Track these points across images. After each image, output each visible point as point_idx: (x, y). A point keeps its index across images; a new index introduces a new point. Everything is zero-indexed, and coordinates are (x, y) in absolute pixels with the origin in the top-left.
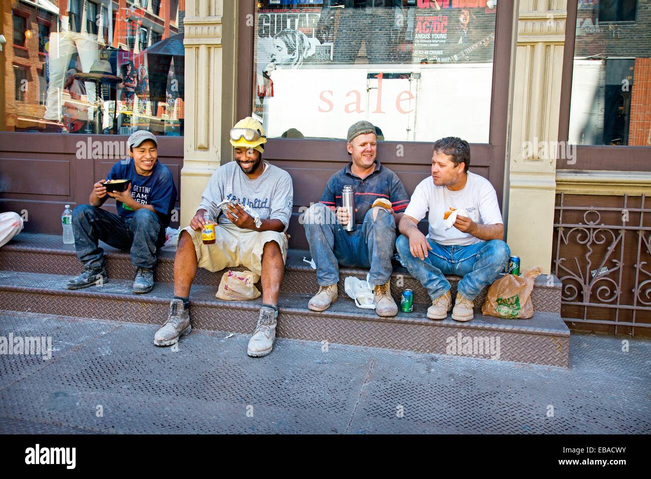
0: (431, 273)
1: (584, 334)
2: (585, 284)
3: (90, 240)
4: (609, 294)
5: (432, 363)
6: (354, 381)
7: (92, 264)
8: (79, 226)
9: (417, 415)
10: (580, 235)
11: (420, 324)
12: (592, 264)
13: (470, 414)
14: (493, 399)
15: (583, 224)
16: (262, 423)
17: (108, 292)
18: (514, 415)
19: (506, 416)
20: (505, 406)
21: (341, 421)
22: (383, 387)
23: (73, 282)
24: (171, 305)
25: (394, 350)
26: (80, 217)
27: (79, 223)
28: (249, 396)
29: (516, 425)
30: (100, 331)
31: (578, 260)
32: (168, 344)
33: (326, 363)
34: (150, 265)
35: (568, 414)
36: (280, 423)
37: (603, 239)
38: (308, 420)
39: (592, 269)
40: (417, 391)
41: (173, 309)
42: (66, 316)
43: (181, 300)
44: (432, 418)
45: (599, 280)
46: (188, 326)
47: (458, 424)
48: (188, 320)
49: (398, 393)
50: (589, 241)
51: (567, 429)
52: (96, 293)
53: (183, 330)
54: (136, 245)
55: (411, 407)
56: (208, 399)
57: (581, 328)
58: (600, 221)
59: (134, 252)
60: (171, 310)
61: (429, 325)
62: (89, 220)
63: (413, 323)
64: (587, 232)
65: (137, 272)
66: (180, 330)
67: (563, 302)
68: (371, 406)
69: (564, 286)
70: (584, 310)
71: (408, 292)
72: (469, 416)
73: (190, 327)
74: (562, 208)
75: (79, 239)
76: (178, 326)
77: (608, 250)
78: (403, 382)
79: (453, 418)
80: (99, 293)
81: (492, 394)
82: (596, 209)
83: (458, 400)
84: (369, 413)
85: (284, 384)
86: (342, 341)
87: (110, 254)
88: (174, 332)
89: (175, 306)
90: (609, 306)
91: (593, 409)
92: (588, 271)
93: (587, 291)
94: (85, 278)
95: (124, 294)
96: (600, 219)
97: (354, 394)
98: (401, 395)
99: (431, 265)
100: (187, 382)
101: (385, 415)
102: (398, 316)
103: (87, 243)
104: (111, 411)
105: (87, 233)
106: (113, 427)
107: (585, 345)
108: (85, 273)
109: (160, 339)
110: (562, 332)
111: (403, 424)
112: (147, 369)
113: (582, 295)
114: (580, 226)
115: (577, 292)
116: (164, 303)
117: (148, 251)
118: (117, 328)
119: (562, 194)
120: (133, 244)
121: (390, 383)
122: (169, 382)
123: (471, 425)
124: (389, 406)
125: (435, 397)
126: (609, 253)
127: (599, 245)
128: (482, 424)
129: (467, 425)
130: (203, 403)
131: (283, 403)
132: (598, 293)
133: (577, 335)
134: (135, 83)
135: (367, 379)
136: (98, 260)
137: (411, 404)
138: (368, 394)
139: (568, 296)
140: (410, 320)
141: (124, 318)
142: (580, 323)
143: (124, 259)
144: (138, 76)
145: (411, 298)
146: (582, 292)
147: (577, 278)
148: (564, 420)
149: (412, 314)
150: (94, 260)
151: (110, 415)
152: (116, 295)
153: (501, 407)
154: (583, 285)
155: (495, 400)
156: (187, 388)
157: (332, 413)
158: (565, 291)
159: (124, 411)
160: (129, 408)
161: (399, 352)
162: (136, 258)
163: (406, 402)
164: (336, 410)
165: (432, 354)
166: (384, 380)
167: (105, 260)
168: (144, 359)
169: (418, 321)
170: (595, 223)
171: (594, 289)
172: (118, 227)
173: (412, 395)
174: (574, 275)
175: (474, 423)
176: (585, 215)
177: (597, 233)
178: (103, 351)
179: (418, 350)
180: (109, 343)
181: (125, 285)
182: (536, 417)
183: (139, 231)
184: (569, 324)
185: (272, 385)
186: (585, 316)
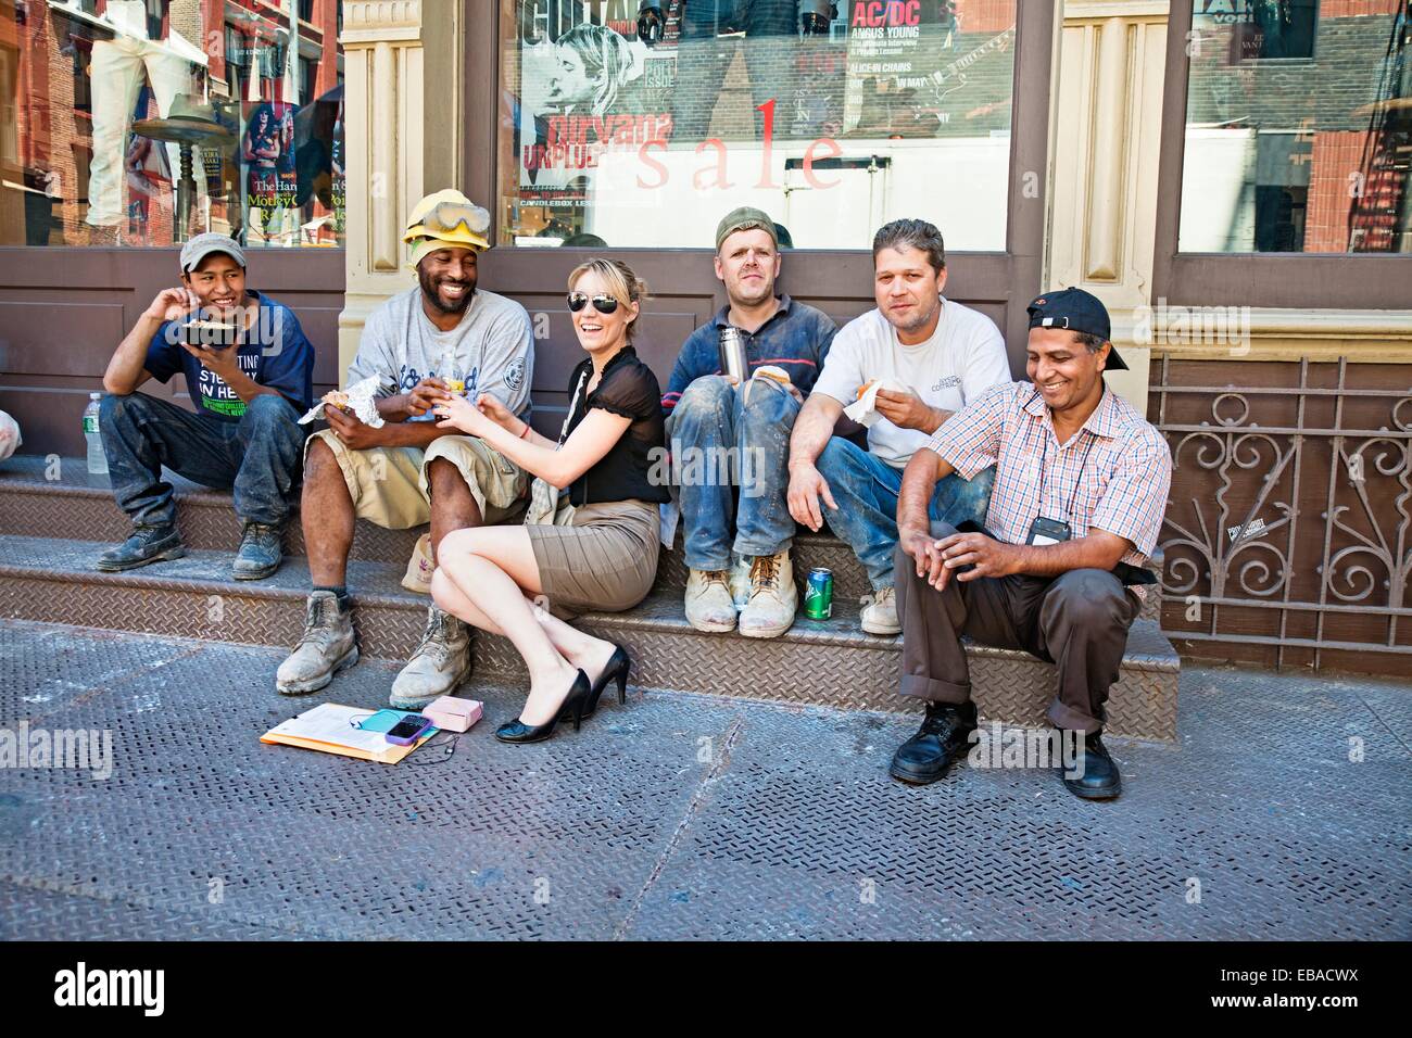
0: (877, 532)
1: (1211, 666)
2: (1215, 556)
3: (139, 465)
4: (1266, 577)
5: (870, 733)
6: (685, 775)
7: (149, 517)
8: (116, 435)
9: (816, 856)
10: (1204, 449)
11: (845, 645)
12: (1230, 513)
13: (944, 851)
14: (999, 816)
15: (1211, 425)
16: (446, 873)
17: (176, 576)
18: (1045, 854)
19: (1028, 855)
20: (1025, 831)
21: (635, 869)
22: (748, 786)
23: (112, 556)
24: (309, 606)
25: (787, 702)
26: (117, 414)
27: (113, 428)
28: (436, 806)
29: (1047, 876)
30: (153, 659)
31: (1199, 503)
32: (308, 689)
33: (630, 732)
34: (275, 517)
35: (1171, 848)
36: (490, 873)
37: (1255, 457)
38: (558, 866)
39: (1229, 524)
40: (827, 796)
41: (315, 612)
42: (91, 628)
43: (331, 593)
44: (852, 861)
45: (1245, 546)
46: (350, 649)
47: (912, 877)
48: (349, 635)
49: (783, 801)
50: (1224, 461)
51: (1168, 887)
52: (151, 578)
53: (339, 658)
54: (248, 471)
55: (806, 836)
56: (339, 814)
57: (1205, 653)
58: (1247, 419)
59: (242, 487)
60: (311, 616)
61: (865, 648)
62: (135, 421)
63: (829, 644)
64: (1221, 442)
65: (244, 532)
66: (332, 657)
67: (1167, 598)
68: (714, 833)
69: (1167, 563)
70: (1213, 614)
71: (821, 573)
72: (939, 857)
73: (355, 650)
74: (1165, 388)
75: (117, 462)
76: (328, 648)
77: (1265, 482)
78: (796, 775)
79: (901, 861)
80: (157, 578)
81: (999, 803)
82: (1241, 390)
83: (919, 817)
84: (707, 850)
85: (523, 779)
86: (673, 682)
87: (192, 497)
88: (320, 662)
89: (318, 606)
90: (1265, 604)
91: (1227, 836)
92: (1221, 529)
93: (1219, 571)
94: (138, 548)
95: (210, 580)
96: (1247, 412)
97: (680, 804)
98: (788, 806)
99: (879, 512)
100: (305, 774)
101: (742, 855)
102: (798, 628)
103: (134, 472)
104: (105, 841)
105: (133, 451)
106: (94, 880)
107: (1214, 690)
108: (135, 538)
109: (290, 679)
110: (1161, 662)
111: (781, 878)
112: (225, 743)
113: (1208, 582)
114: (1205, 428)
115: (1197, 573)
116: (291, 601)
117: (274, 486)
118: (191, 654)
119: (1166, 359)
120: (242, 469)
121: (768, 776)
122: (264, 774)
123: (941, 877)
124: (756, 834)
125: (867, 811)
126: (1268, 488)
127: (1245, 469)
128: (968, 876)
129: (931, 880)
130: (323, 823)
131: (511, 826)
132: (1242, 577)
133: (1196, 669)
134: (275, 149)
135: (715, 769)
136: (160, 507)
137: (809, 828)
138: (711, 804)
139: (1178, 584)
140: (824, 636)
141: (211, 632)
142: (1202, 641)
143: (221, 507)
144: (281, 135)
145: (828, 588)
146: (1208, 574)
147: (1197, 544)
148: (1160, 863)
149: (829, 624)
150: (152, 506)
151: (99, 850)
152: (191, 583)
153: (1017, 833)
154: (1210, 558)
155: (1006, 818)
156: (298, 789)
157: (619, 848)
158: (1172, 571)
159: (136, 842)
160: (150, 834)
161: (798, 707)
162: (246, 499)
163: (798, 823)
164: (631, 842)
165: (873, 711)
166: (755, 770)
167: (178, 508)
168: (226, 721)
169: (839, 638)
170: (1238, 422)
171: (1234, 569)
172: (204, 437)
173: (813, 805)
174: (1190, 536)
175: (948, 874)
176: (1215, 406)
177: (1241, 443)
178: (141, 703)
179: (842, 703)
180: (163, 684)
181: (219, 562)
182: (1096, 858)
183: (257, 439)
184: (1178, 644)
185: (494, 783)
186: (1215, 625)
